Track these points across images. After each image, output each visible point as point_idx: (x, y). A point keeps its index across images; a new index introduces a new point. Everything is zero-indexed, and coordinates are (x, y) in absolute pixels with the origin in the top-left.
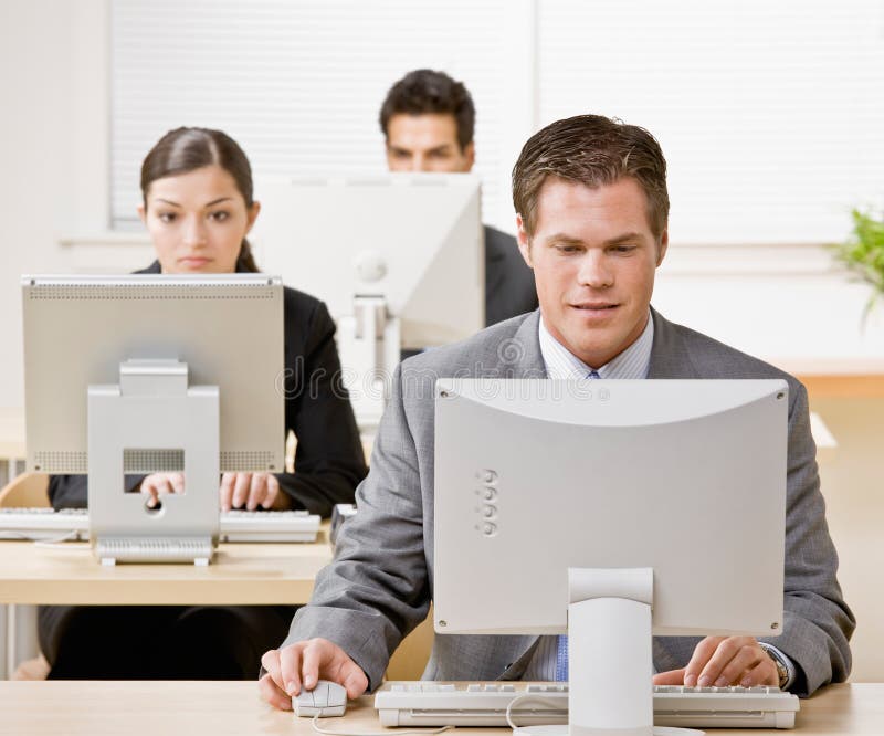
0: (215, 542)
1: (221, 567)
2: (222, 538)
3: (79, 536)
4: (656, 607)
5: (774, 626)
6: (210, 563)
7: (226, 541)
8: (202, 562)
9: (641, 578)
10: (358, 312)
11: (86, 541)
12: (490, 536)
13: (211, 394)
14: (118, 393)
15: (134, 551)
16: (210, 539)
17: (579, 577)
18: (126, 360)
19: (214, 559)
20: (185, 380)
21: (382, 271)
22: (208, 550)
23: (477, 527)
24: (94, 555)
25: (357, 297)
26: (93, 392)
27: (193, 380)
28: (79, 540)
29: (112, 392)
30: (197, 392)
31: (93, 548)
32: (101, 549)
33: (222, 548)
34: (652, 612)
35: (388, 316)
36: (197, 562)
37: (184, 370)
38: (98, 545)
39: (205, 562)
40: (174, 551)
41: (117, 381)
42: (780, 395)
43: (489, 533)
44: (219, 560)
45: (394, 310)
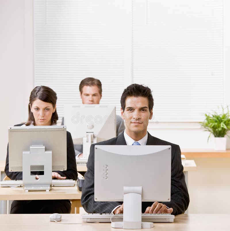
0: (51, 186)
1: (52, 192)
2: (52, 185)
3: (21, 186)
4: (142, 195)
5: (169, 199)
6: (49, 191)
7: (54, 186)
8: (48, 191)
9: (139, 189)
10: (87, 136)
11: (22, 187)
12: (107, 179)
13: (50, 152)
14: (29, 153)
15: (33, 188)
16: (50, 185)
17: (126, 188)
18: (32, 145)
19: (51, 190)
20: (44, 150)
21: (93, 127)
22: (49, 188)
23: (104, 178)
24: (24, 190)
25: (87, 133)
26: (23, 153)
27: (46, 149)
28: (21, 187)
29: (28, 153)
30: (47, 152)
31: (24, 188)
32: (25, 188)
33: (52, 188)
34: (142, 196)
35: (94, 137)
36: (47, 190)
37: (44, 147)
38: (25, 187)
39: (49, 190)
40: (41, 188)
41: (29, 150)
42: (169, 149)
43: (106, 179)
44: (52, 190)
45: (95, 136)
